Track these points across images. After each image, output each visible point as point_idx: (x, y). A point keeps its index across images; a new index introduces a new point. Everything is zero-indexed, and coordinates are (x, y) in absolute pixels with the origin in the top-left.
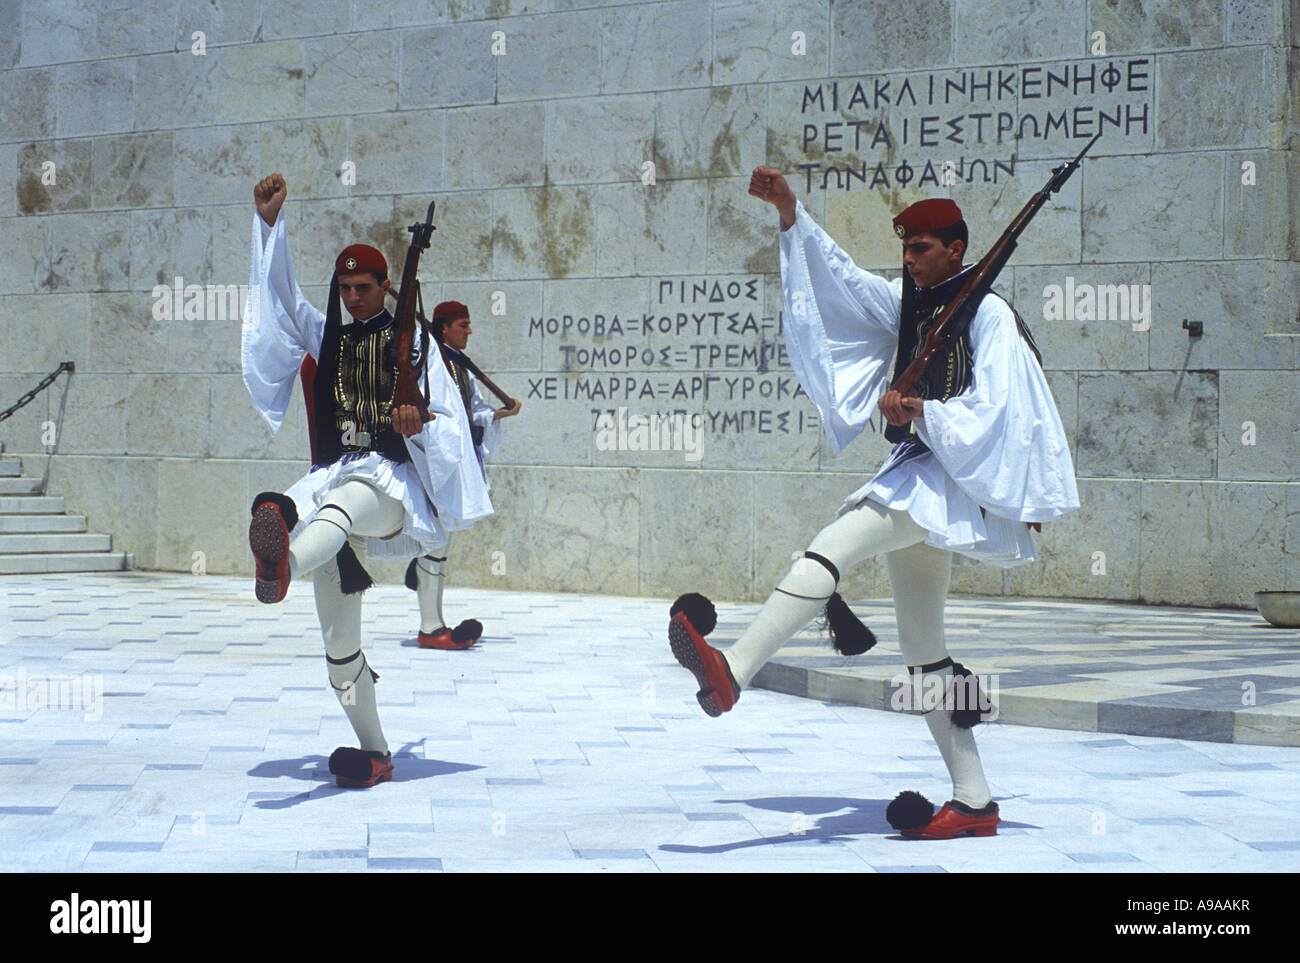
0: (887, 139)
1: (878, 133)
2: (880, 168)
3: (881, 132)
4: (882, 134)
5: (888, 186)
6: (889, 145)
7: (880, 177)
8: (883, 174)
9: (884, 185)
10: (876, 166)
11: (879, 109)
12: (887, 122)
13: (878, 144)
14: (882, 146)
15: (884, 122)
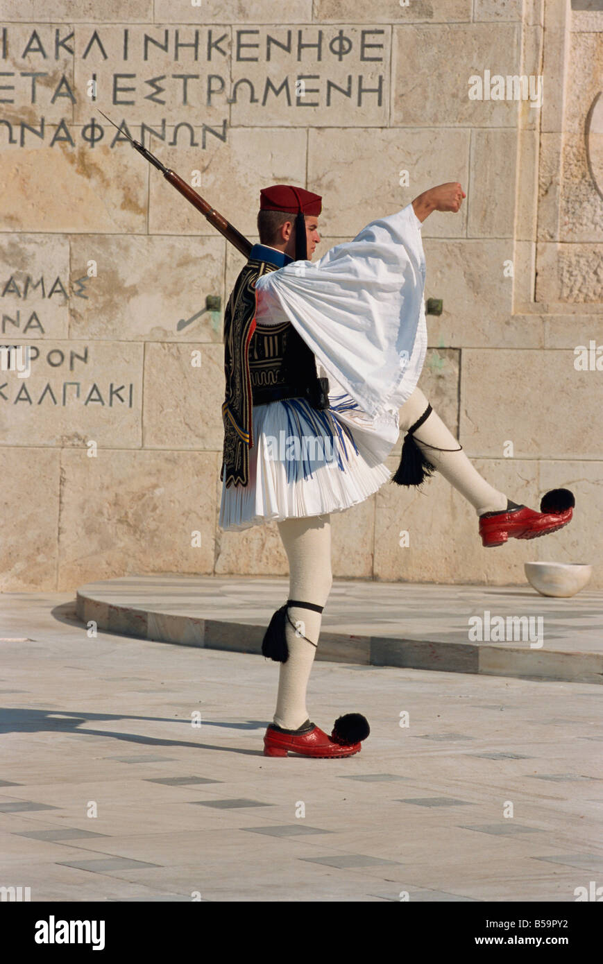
0: (71, 93)
1: (60, 86)
2: (62, 124)
3: (64, 85)
4: (66, 87)
5: (73, 145)
6: (74, 101)
7: (62, 133)
8: (67, 132)
9: (68, 144)
10: (58, 122)
11: (61, 61)
12: (72, 76)
13: (59, 99)
14: (64, 102)
15: (67, 75)
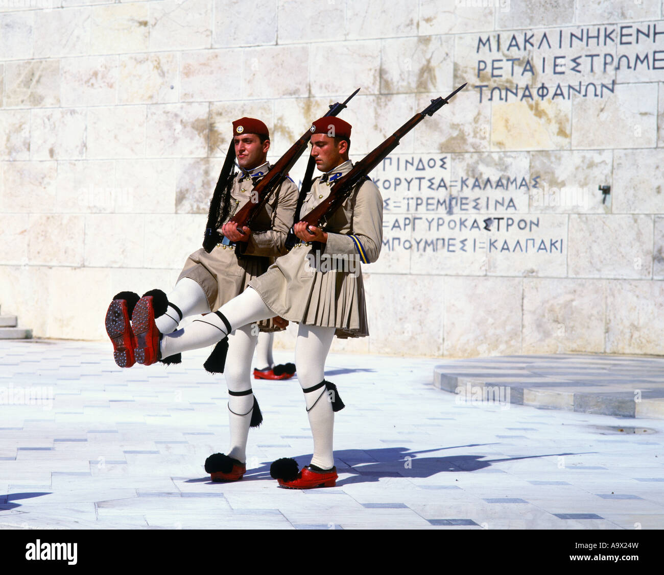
0: (532, 70)
1: (526, 66)
2: (527, 88)
3: (528, 65)
4: (529, 66)
5: (532, 99)
6: (533, 73)
7: (527, 93)
8: (529, 92)
9: (529, 99)
10: (524, 86)
11: (527, 51)
12: (532, 59)
13: (526, 73)
14: (529, 74)
15: (530, 59)
